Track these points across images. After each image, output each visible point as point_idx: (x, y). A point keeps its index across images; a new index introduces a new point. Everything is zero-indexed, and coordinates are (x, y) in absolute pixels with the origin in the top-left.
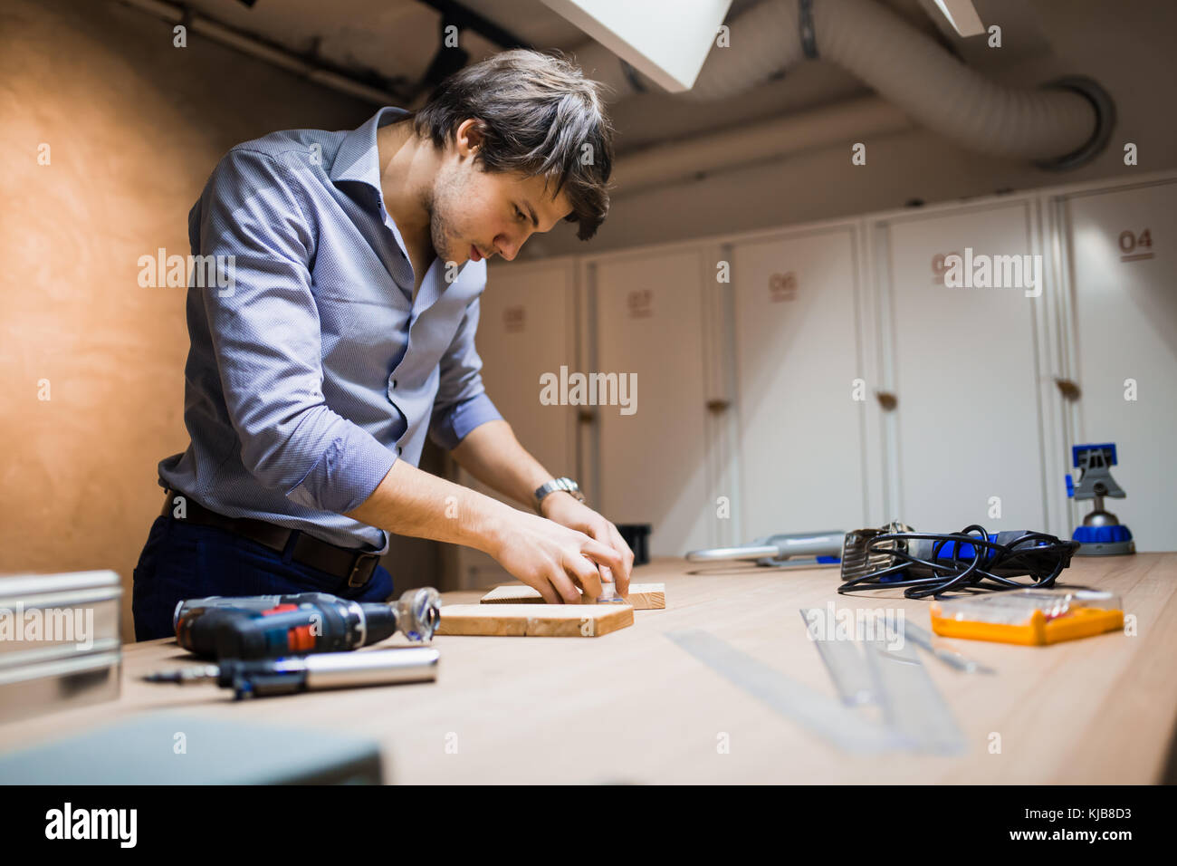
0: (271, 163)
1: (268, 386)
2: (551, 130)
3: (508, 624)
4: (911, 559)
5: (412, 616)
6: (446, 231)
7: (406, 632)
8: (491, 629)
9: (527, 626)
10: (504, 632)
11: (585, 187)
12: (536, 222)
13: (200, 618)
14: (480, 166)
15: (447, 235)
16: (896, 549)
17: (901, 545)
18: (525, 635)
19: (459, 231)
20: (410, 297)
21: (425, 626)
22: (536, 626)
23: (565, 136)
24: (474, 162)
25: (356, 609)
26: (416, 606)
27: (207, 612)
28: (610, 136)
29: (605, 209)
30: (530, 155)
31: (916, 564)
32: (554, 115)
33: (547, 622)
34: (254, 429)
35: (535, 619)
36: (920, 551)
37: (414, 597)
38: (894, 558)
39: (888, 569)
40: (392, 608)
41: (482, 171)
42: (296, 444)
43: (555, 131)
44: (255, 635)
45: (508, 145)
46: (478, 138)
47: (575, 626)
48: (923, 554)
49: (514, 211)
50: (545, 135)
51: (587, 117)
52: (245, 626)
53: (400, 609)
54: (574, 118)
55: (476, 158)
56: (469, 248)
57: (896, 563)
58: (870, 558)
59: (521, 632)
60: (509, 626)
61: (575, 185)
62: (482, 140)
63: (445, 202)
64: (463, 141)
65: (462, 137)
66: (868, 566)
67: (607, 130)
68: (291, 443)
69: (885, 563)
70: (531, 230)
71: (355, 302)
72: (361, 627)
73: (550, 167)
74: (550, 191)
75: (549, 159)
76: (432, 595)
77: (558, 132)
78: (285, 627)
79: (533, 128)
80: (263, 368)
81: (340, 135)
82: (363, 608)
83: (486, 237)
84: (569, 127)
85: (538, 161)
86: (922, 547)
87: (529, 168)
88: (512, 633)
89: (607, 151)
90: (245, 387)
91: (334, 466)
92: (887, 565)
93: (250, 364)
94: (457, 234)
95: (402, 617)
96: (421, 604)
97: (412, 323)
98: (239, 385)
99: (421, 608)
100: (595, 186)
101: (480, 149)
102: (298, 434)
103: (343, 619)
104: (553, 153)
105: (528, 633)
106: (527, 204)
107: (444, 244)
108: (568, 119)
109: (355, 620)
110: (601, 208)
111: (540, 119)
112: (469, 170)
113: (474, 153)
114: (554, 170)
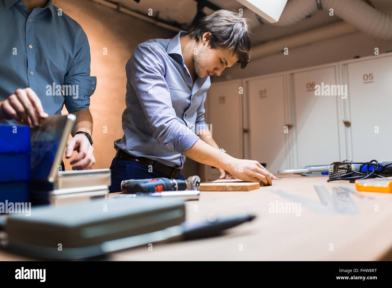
0: (151, 48)
1: (160, 112)
2: (231, 35)
3: (220, 187)
4: (352, 171)
5: (191, 184)
6: (199, 67)
7: (190, 189)
8: (215, 189)
9: (226, 188)
10: (219, 190)
11: (243, 52)
12: (227, 64)
13: (129, 184)
14: (210, 47)
15: (200, 68)
16: (347, 168)
17: (349, 166)
18: (226, 191)
19: (203, 67)
20: (191, 89)
21: (195, 187)
22: (229, 188)
23: (236, 36)
24: (208, 46)
25: (175, 181)
26: (192, 181)
27: (131, 182)
28: (250, 36)
29: (249, 59)
30: (225, 43)
31: (354, 173)
32: (232, 30)
33: (232, 187)
34: (157, 125)
35: (229, 186)
36: (356, 169)
37: (192, 178)
38: (346, 171)
39: (344, 175)
40: (186, 182)
41: (210, 48)
42: (170, 130)
43: (232, 35)
44: (145, 187)
45: (218, 40)
46: (209, 38)
47: (241, 188)
48: (356, 170)
49: (220, 60)
50: (229, 36)
51: (243, 30)
52: (143, 185)
53: (188, 182)
54: (239, 30)
55: (209, 44)
56: (207, 72)
57: (347, 173)
58: (338, 171)
59: (225, 190)
60: (221, 188)
61: (239, 51)
62: (210, 38)
63: (199, 58)
64: (204, 39)
65: (204, 38)
66: (338, 174)
67: (250, 34)
68: (168, 130)
69: (344, 172)
70: (225, 67)
71: (176, 90)
72: (176, 186)
73: (231, 46)
74: (232, 53)
75: (230, 44)
76: (197, 178)
77: (234, 35)
78: (154, 186)
79: (226, 34)
80: (158, 107)
81: (168, 40)
82: (177, 181)
83: (211, 69)
84: (237, 34)
85: (227, 44)
86: (356, 167)
87: (225, 47)
88: (221, 190)
89: (249, 40)
90: (153, 114)
91: (181, 137)
92: (344, 173)
93: (153, 107)
94: (203, 68)
95: (188, 184)
96: (194, 180)
97: (192, 97)
98: (151, 113)
99: (194, 182)
100: (245, 51)
101: (210, 42)
102: (171, 127)
103: (171, 184)
104: (232, 42)
105: (227, 190)
106: (224, 58)
107: (199, 71)
108: (237, 31)
109: (175, 184)
110: (248, 59)
111: (228, 31)
112: (207, 48)
113: (208, 43)
114: (232, 47)
